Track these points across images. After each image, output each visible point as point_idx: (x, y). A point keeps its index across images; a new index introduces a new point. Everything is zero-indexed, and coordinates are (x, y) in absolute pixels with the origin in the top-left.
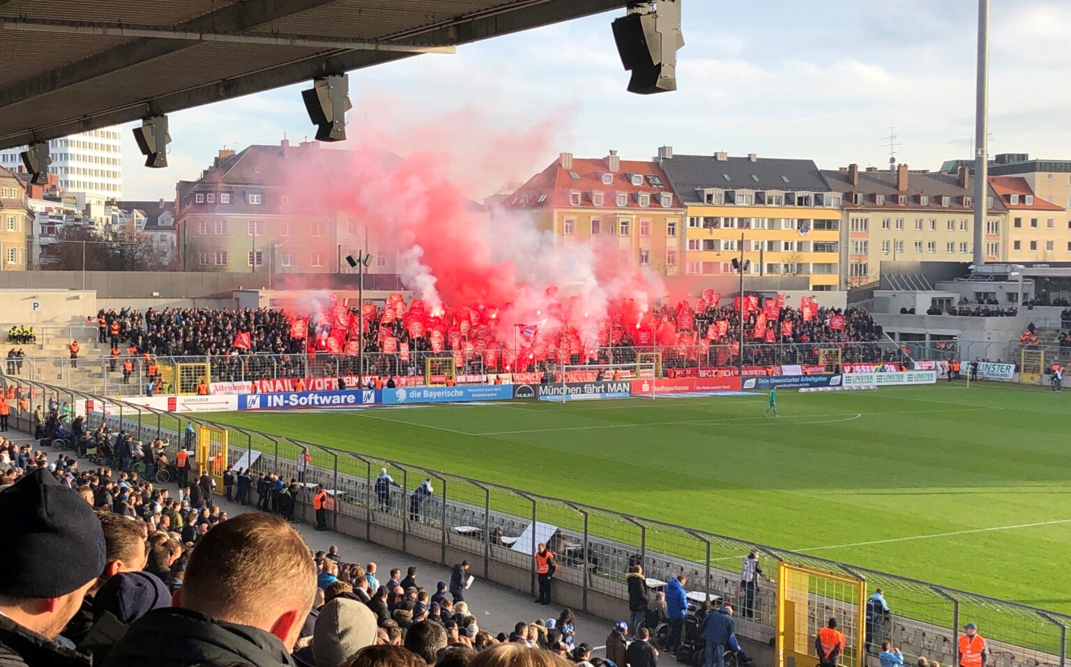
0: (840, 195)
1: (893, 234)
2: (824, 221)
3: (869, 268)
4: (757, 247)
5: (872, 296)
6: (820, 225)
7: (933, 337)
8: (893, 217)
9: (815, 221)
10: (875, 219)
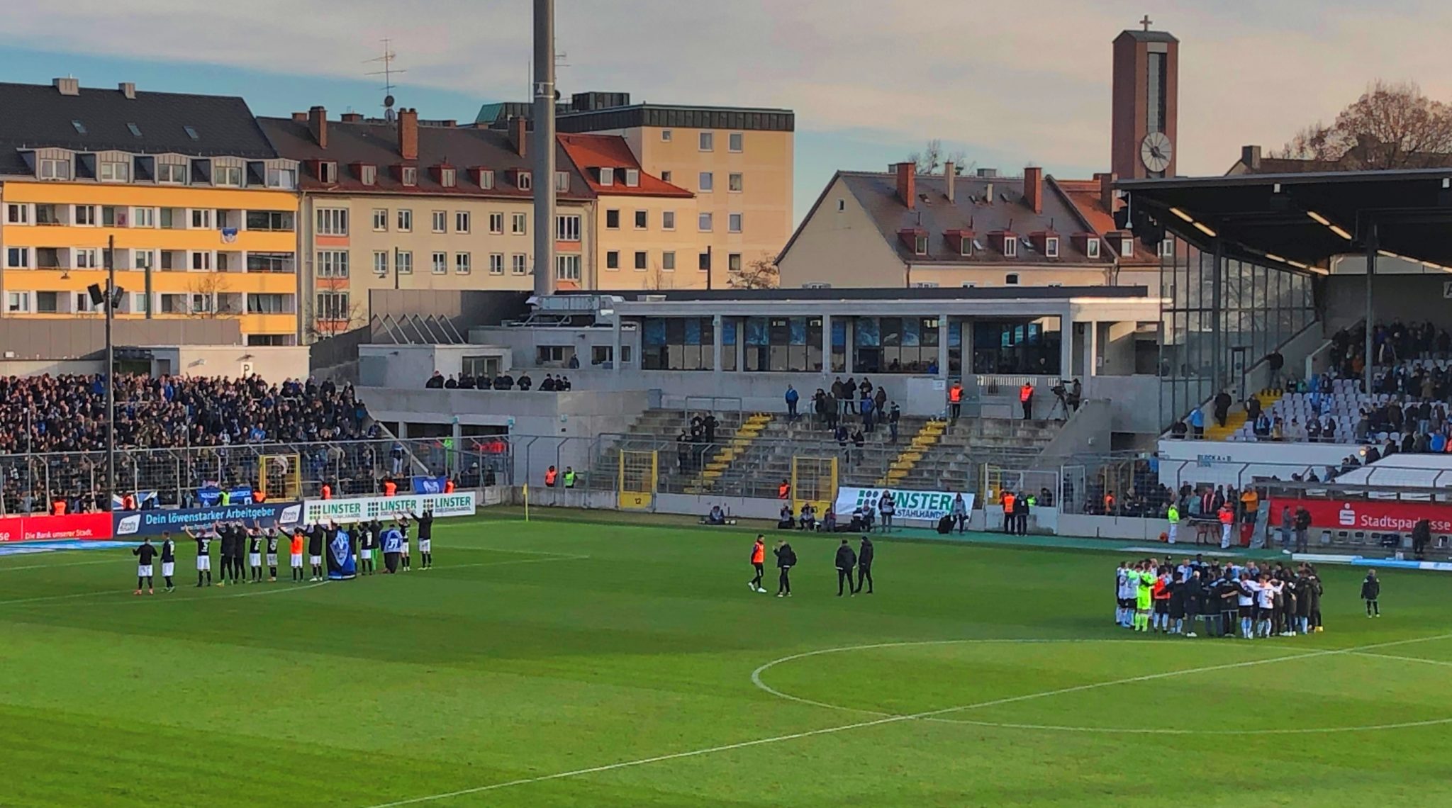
0: (294, 164)
1: (394, 239)
2: (266, 213)
3: (352, 301)
4: (140, 263)
5: (354, 354)
6: (260, 220)
7: (468, 430)
8: (394, 207)
9: (249, 212)
10: (360, 210)
